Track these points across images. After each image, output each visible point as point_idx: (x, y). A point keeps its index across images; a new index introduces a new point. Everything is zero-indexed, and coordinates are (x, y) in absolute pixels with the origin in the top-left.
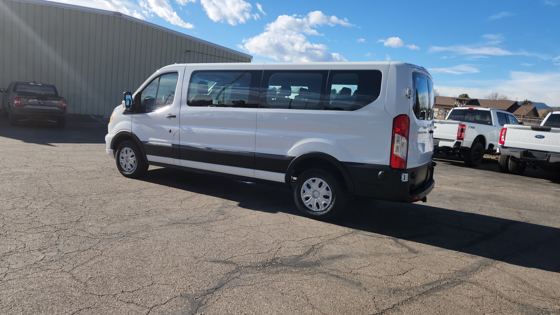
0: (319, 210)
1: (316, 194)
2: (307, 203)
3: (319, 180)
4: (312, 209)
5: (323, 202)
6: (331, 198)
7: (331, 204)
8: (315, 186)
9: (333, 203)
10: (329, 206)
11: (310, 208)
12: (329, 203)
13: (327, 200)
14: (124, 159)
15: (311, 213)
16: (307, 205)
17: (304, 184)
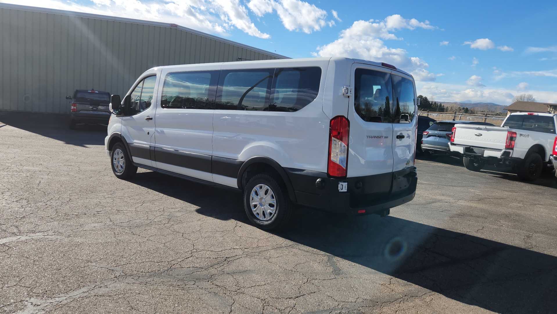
0: (265, 219)
1: (263, 202)
2: (255, 211)
3: (265, 187)
4: (259, 218)
5: (269, 211)
6: (275, 206)
8: (262, 193)
9: (277, 212)
10: (274, 215)
11: (257, 216)
12: (274, 212)
13: (272, 208)
14: (116, 160)
15: (258, 222)
16: (255, 213)
17: (253, 190)
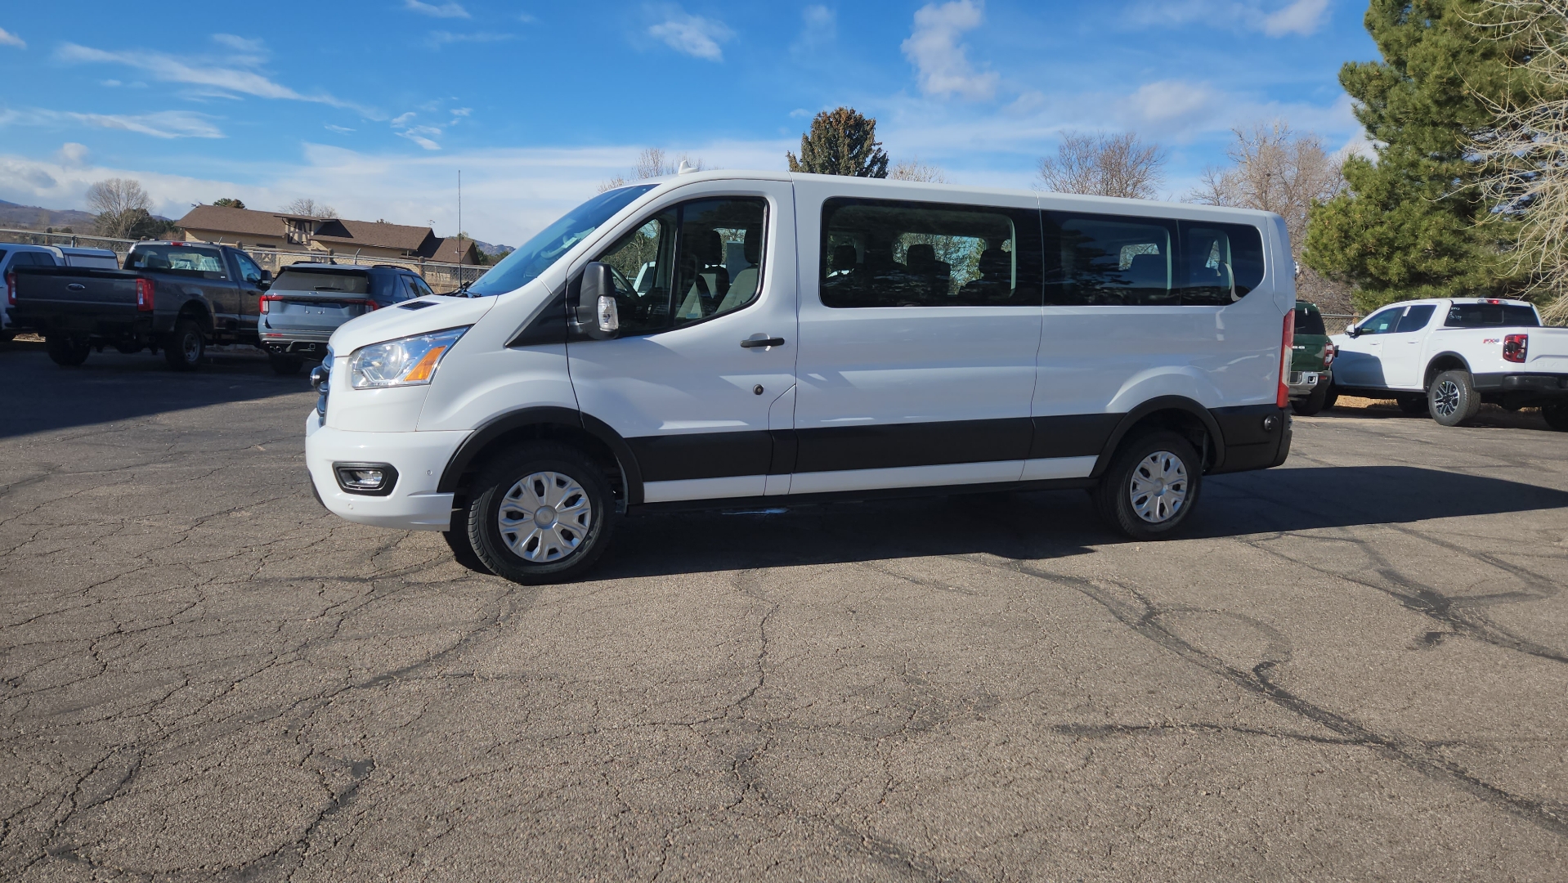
0: (1164, 518)
2: (1140, 511)
3: (1164, 457)
5: (1173, 501)
6: (1184, 487)
7: (1187, 498)
8: (1156, 469)
9: (1191, 496)
10: (1183, 504)
13: (1179, 493)
14: (525, 519)
16: (1142, 516)
17: (1135, 470)
